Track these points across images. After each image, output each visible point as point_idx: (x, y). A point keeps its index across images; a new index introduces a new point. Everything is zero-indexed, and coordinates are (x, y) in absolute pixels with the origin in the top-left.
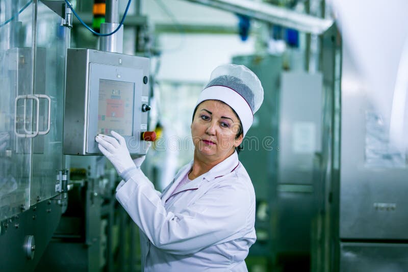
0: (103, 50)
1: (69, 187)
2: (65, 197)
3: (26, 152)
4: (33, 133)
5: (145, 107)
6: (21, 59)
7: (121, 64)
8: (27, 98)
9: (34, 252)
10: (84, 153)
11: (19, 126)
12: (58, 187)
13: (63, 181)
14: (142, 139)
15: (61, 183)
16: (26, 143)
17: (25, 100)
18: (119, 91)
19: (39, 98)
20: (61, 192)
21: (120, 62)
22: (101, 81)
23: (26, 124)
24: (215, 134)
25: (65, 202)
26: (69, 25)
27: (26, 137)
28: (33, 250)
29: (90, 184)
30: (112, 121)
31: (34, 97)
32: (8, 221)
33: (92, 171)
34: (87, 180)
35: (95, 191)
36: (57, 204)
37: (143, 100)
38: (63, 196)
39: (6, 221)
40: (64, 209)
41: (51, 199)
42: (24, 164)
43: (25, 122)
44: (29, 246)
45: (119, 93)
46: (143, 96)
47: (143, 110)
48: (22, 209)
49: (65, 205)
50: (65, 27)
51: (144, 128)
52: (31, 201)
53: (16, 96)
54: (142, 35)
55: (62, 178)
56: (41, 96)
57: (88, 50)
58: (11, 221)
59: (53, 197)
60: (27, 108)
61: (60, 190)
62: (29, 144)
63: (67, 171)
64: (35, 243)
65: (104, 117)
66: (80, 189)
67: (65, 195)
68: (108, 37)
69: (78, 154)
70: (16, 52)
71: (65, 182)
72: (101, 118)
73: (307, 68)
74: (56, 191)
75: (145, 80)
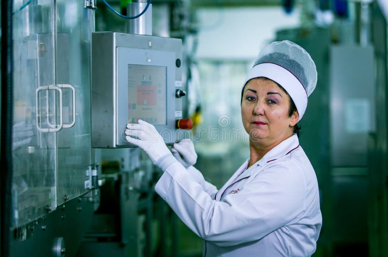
0: (131, 32)
1: (100, 182)
2: (96, 193)
3: (49, 147)
4: (56, 127)
5: (179, 93)
6: (41, 46)
7: (150, 47)
8: (48, 89)
9: (64, 255)
10: (115, 146)
11: (41, 120)
12: (88, 184)
13: (93, 177)
14: (177, 127)
15: (91, 178)
16: (50, 138)
17: (47, 91)
18: (150, 76)
19: (62, 88)
20: (91, 188)
21: (150, 45)
22: (130, 66)
23: (49, 117)
24: (263, 113)
25: (97, 199)
26: (93, 7)
27: (49, 132)
28: (62, 253)
29: (124, 178)
30: (143, 109)
31: (57, 88)
32: (34, 223)
33: (126, 163)
34: (120, 173)
35: (130, 185)
36: (88, 201)
37: (177, 85)
38: (93, 193)
39: (32, 224)
40: (96, 206)
41: (80, 197)
42: (48, 161)
43: (48, 115)
44: (58, 249)
45: (150, 79)
46: (176, 80)
47: (177, 96)
48: (48, 210)
49: (97, 202)
50: (89, 10)
51: (179, 115)
52: (57, 200)
53: (38, 87)
54: (177, 11)
55: (92, 174)
56: (64, 86)
57: (114, 33)
58: (37, 223)
59: (84, 195)
60: (49, 99)
61: (90, 187)
62: (53, 138)
63: (97, 166)
64: (65, 245)
65: (134, 105)
66: (113, 184)
67: (96, 192)
68: (136, 19)
69: (108, 147)
70: (36, 39)
71: (95, 178)
72: (132, 106)
73: (358, 40)
74: (86, 187)
75: (178, 63)
